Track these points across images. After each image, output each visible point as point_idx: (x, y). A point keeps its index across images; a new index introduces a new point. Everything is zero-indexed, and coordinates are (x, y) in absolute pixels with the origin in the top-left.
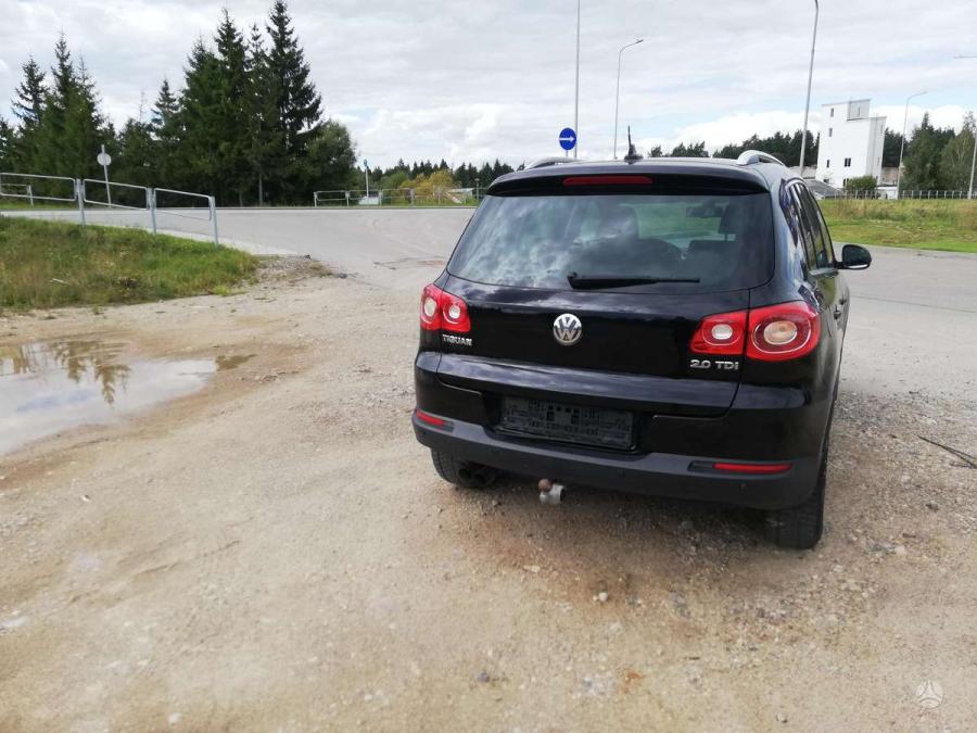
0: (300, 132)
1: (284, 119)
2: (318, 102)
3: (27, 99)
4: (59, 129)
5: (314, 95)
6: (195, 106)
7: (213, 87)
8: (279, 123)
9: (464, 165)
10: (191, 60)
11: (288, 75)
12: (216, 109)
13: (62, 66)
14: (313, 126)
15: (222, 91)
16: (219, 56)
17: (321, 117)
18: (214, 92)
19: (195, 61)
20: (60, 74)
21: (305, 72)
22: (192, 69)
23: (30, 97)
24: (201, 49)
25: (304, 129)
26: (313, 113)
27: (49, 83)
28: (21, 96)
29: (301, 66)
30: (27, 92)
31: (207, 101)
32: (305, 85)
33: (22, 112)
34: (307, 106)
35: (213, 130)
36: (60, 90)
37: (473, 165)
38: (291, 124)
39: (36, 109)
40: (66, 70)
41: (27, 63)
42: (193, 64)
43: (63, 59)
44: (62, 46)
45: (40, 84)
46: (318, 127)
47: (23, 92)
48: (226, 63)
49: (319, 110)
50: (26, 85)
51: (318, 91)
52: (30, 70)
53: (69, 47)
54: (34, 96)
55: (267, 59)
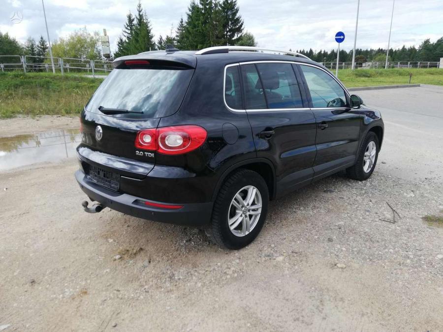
0: (233, 39)
1: (227, 33)
2: (242, 24)
3: (128, 29)
4: (137, 41)
5: (241, 21)
6: (189, 29)
7: (197, 20)
8: (224, 35)
9: (321, 51)
10: (189, 9)
11: (229, 13)
12: (197, 30)
13: (139, 14)
14: (239, 36)
15: (200, 22)
16: (201, 6)
17: (243, 31)
18: (197, 22)
19: (191, 9)
20: (138, 18)
21: (237, 11)
22: (190, 13)
23: (129, 28)
24: (194, 3)
25: (235, 37)
26: (239, 30)
27: (135, 22)
28: (126, 28)
29: (235, 8)
30: (128, 26)
31: (195, 26)
32: (237, 17)
33: (126, 34)
34: (237, 26)
35: (196, 39)
36: (138, 24)
37: (326, 51)
38: (229, 36)
39: (131, 33)
40: (141, 16)
41: (129, 14)
42: (190, 10)
43: (140, 12)
44: (140, 6)
45: (133, 23)
46: (241, 36)
47: (127, 26)
48: (202, 9)
49: (242, 28)
50: (128, 23)
51: (242, 19)
52: (129, 17)
53: (142, 6)
54: (131, 28)
55: (220, 5)
